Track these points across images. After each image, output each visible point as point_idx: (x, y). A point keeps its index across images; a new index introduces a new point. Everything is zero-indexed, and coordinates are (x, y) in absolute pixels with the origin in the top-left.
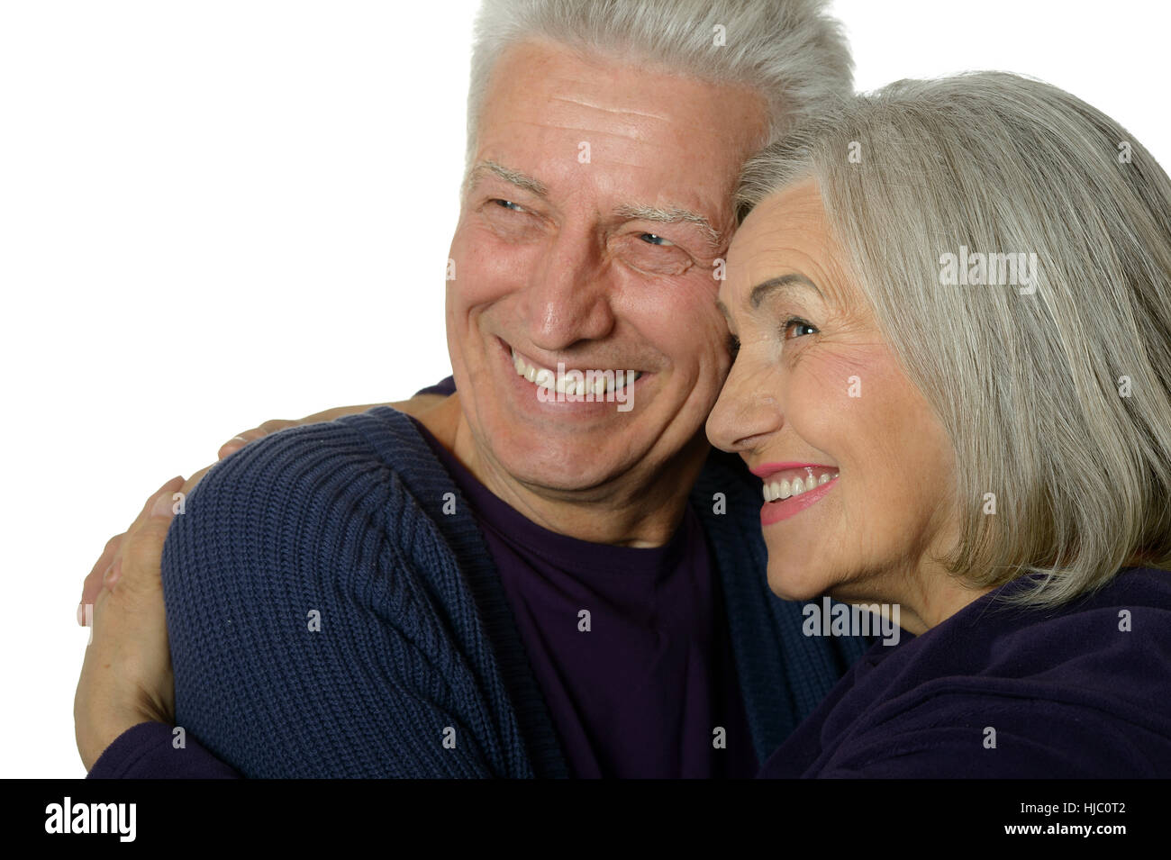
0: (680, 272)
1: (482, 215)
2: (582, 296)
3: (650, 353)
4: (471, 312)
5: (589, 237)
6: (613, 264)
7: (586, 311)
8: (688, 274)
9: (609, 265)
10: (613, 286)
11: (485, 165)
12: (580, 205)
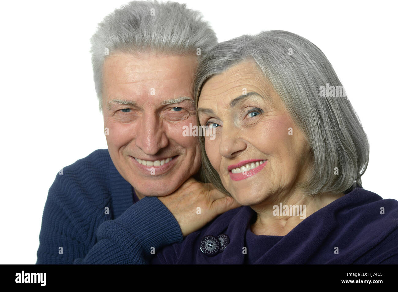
0: (186, 118)
1: (114, 117)
2: (158, 135)
3: (179, 148)
4: (120, 150)
5: (155, 115)
6: (163, 121)
7: (160, 139)
8: (188, 118)
9: (162, 122)
10: (166, 129)
11: (113, 101)
12: (149, 105)
